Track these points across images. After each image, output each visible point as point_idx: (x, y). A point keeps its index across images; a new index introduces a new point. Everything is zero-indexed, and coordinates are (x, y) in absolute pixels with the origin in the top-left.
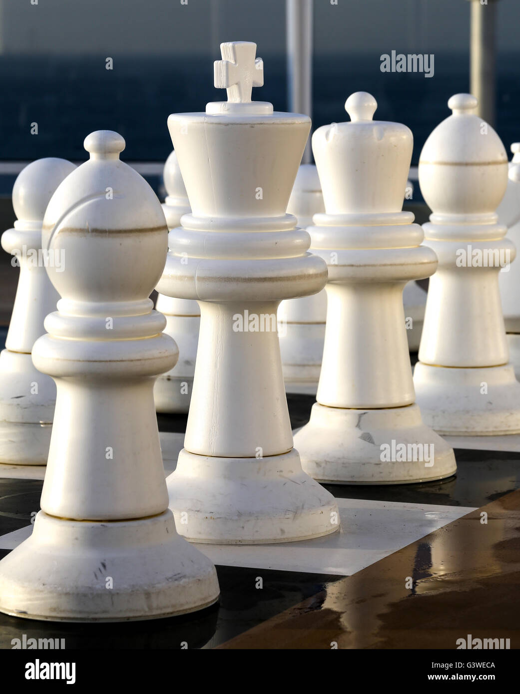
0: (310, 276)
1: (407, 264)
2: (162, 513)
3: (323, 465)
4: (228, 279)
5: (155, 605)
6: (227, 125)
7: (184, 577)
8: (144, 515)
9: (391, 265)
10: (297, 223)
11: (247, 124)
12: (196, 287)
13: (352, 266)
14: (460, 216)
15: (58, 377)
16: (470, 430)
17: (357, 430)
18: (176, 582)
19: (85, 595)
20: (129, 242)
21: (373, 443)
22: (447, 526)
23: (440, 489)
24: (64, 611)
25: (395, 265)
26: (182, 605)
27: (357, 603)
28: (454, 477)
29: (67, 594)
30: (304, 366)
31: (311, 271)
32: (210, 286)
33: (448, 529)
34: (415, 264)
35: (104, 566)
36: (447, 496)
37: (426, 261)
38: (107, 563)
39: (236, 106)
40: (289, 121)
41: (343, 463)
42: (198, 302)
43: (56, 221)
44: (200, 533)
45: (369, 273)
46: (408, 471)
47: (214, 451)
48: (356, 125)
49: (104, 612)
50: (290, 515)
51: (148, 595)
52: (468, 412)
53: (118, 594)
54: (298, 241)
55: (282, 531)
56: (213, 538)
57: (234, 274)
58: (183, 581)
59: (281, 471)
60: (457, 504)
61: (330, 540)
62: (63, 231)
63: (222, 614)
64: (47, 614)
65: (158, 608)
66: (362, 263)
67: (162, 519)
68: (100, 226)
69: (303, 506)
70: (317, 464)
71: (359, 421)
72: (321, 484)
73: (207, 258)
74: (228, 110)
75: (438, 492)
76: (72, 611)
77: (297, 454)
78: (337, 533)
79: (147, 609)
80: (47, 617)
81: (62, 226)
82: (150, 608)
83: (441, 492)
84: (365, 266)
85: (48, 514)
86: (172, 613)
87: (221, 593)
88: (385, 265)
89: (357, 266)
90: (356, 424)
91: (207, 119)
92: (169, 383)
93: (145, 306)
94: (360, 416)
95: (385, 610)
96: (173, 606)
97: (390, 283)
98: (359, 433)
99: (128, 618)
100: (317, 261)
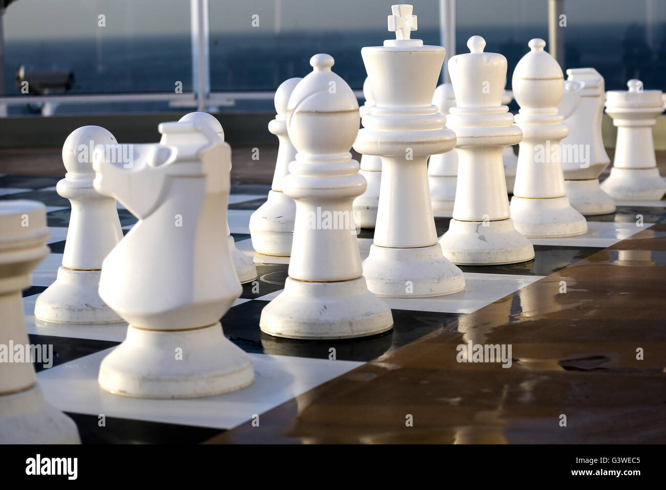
0: (445, 141)
1: (505, 136)
2: (359, 278)
3: (456, 254)
4: (397, 143)
5: (355, 330)
6: (395, 52)
7: (372, 314)
8: (348, 279)
9: (495, 136)
10: (438, 109)
11: (407, 52)
12: (379, 148)
13: (472, 137)
14: (536, 110)
15: (297, 198)
16: (543, 235)
17: (476, 233)
18: (368, 317)
19: (315, 324)
20: (336, 118)
21: (486, 241)
22: (528, 286)
23: (525, 267)
24: (303, 333)
25: (497, 136)
26: (371, 330)
27: (473, 328)
28: (533, 260)
29: (304, 323)
30: (448, 201)
31: (447, 138)
32: (387, 147)
33: (528, 288)
34: (510, 136)
35: (325, 307)
36: (529, 270)
37: (516, 134)
38: (327, 306)
39: (401, 41)
40: (432, 50)
41: (468, 253)
42: (380, 157)
43: (294, 106)
44: (383, 292)
45: (483, 141)
46: (506, 257)
47: (391, 245)
48: (473, 55)
49: (326, 333)
50: (436, 281)
51: (351, 324)
52: (542, 224)
53: (333, 323)
54: (439, 121)
55: (431, 290)
56: (390, 294)
57: (400, 140)
58: (371, 317)
59: (430, 256)
60: (533, 274)
61: (459, 295)
62: (298, 113)
63: (395, 335)
64: (293, 334)
65: (357, 331)
66: (478, 136)
67: (359, 281)
68: (320, 109)
69: (443, 275)
70: (453, 253)
71: (477, 229)
72: (457, 265)
73: (385, 131)
74: (396, 44)
75: (523, 268)
76: (307, 333)
77: (440, 246)
78: (464, 291)
79: (350, 332)
80: (293, 336)
81: (297, 110)
82: (353, 331)
83: (525, 268)
84: (480, 137)
85: (293, 279)
86: (365, 334)
87: (394, 323)
88: (491, 137)
89: (475, 137)
90: (476, 230)
91: (384, 49)
92: (368, 210)
93: (347, 157)
94: (478, 226)
95: (490, 332)
96: (366, 330)
97: (494, 147)
98: (477, 235)
99: (340, 337)
100: (450, 132)
